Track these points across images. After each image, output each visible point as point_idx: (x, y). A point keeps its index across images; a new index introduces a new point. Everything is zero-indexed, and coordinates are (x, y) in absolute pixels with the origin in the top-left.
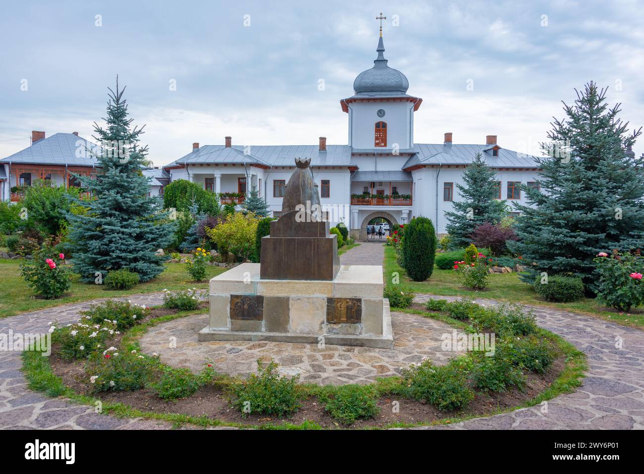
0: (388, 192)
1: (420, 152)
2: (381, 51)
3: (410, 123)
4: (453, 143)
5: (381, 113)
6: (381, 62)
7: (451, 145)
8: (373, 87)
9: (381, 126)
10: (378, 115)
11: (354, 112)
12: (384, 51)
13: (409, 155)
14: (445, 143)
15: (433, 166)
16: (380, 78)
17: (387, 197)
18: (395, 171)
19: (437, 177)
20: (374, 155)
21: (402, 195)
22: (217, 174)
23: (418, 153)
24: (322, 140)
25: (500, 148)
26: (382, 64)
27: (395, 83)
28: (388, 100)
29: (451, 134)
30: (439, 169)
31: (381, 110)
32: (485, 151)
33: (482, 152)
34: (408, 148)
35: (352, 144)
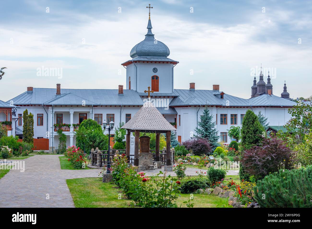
1: (180, 96)
2: (150, 28)
3: (172, 77)
4: (196, 89)
5: (155, 70)
6: (150, 36)
7: (194, 91)
9: (155, 79)
10: (153, 71)
11: (138, 69)
12: (152, 28)
13: (172, 97)
14: (190, 89)
15: (195, 106)
19: (197, 113)
21: (172, 123)
24: (120, 87)
25: (225, 94)
26: (151, 38)
27: (163, 51)
28: (160, 62)
29: (194, 84)
30: (199, 107)
31: (155, 68)
32: (215, 95)
33: (214, 96)
34: (171, 92)
35: (136, 89)
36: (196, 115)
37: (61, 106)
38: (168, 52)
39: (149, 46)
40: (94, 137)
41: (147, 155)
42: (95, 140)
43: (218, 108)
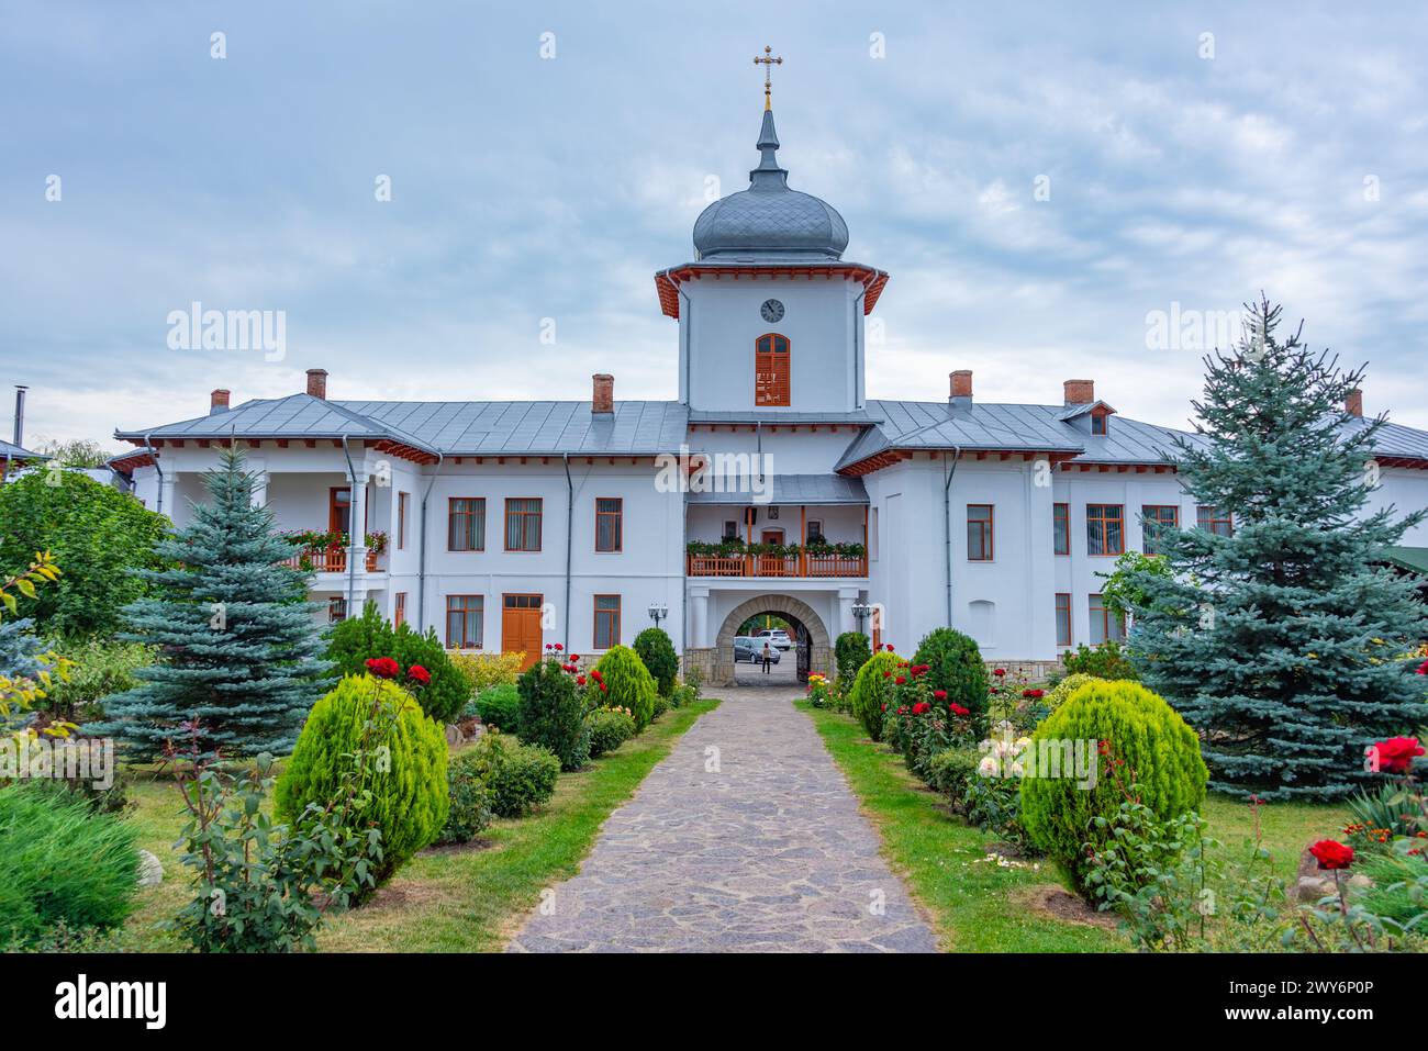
0: (795, 537)
1: (888, 421)
2: (768, 146)
3: (856, 341)
4: (975, 400)
5: (772, 310)
6: (768, 175)
7: (970, 406)
8: (748, 238)
9: (773, 348)
10: (764, 316)
11: (694, 305)
12: (777, 147)
13: (854, 431)
14: (953, 400)
15: (933, 453)
16: (766, 216)
17: (794, 551)
18: (816, 477)
19: (947, 488)
20: (753, 427)
21: (838, 545)
22: (258, 469)
23: (881, 423)
24: (601, 385)
27: (810, 229)
28: (792, 271)
29: (968, 374)
30: (954, 461)
31: (773, 301)
32: (1066, 421)
33: (1059, 423)
34: (851, 409)
35: (688, 399)
36: (942, 499)
38: (836, 233)
39: (751, 208)
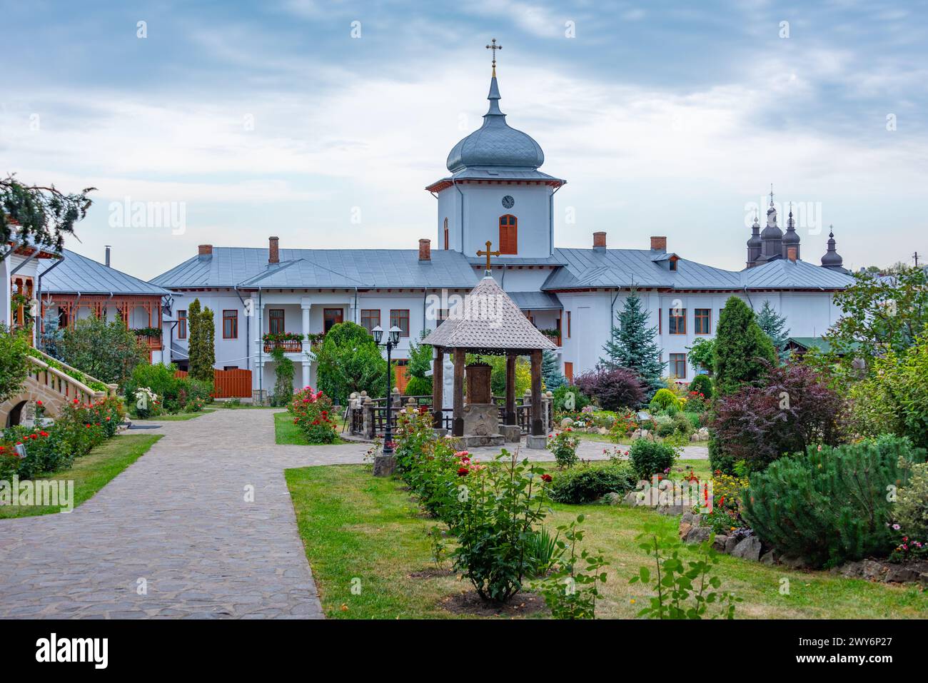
1: (570, 265)
2: (494, 98)
3: (550, 219)
4: (608, 247)
5: (508, 202)
6: (495, 117)
7: (605, 251)
8: (493, 159)
9: (508, 223)
10: (503, 205)
11: (465, 197)
12: (500, 99)
13: (551, 269)
14: (595, 248)
15: (607, 289)
16: (494, 145)
18: (531, 293)
19: (612, 305)
21: (547, 330)
23: (567, 265)
24: (424, 245)
25: (680, 259)
26: (498, 122)
27: (527, 155)
28: (519, 182)
29: (604, 234)
30: (616, 293)
31: (508, 197)
32: (656, 262)
33: (652, 263)
34: (548, 256)
35: (463, 249)
36: (610, 311)
37: (280, 291)
38: (539, 158)
39: (494, 141)
40: (358, 365)
41: (483, 410)
42: (359, 374)
43: (665, 293)
